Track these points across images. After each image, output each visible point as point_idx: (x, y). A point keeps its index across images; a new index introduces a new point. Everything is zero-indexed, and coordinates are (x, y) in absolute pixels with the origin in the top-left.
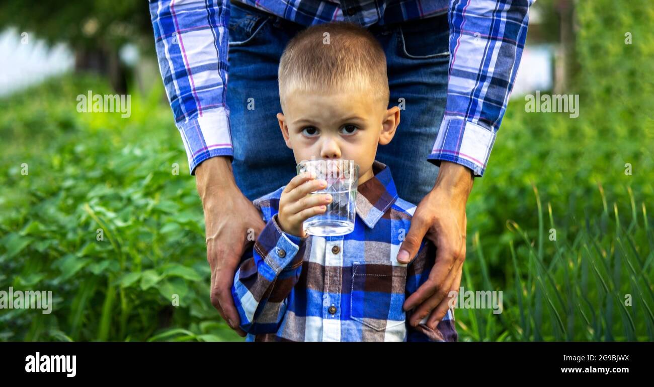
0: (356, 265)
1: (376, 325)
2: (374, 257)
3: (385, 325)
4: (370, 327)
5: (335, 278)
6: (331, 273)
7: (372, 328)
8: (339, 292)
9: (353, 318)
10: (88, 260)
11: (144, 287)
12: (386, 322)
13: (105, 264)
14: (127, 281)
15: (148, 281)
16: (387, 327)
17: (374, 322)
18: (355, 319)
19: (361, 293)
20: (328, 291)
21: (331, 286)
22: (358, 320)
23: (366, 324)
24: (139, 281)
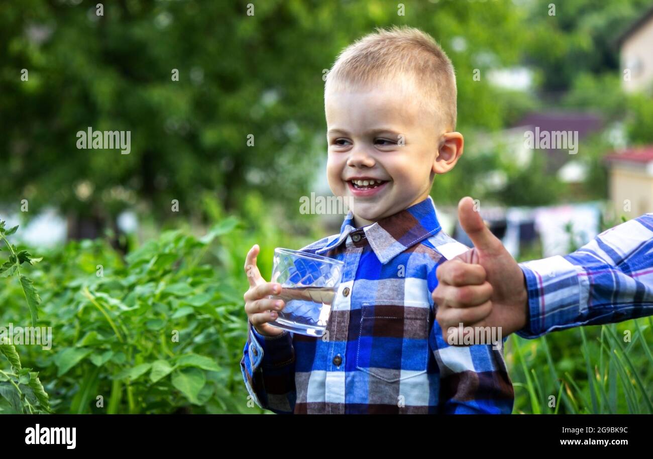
0: (365, 307)
1: (385, 376)
2: (386, 296)
3: (399, 376)
4: (378, 378)
5: (343, 324)
6: (339, 319)
7: (380, 379)
8: (345, 340)
9: (359, 368)
10: (89, 351)
11: (154, 378)
12: (400, 372)
13: (109, 356)
14: (135, 374)
15: (159, 372)
16: (401, 379)
17: (381, 372)
18: (361, 369)
19: (370, 339)
20: (334, 339)
21: (338, 333)
22: (365, 370)
23: (373, 374)
24: (148, 373)
